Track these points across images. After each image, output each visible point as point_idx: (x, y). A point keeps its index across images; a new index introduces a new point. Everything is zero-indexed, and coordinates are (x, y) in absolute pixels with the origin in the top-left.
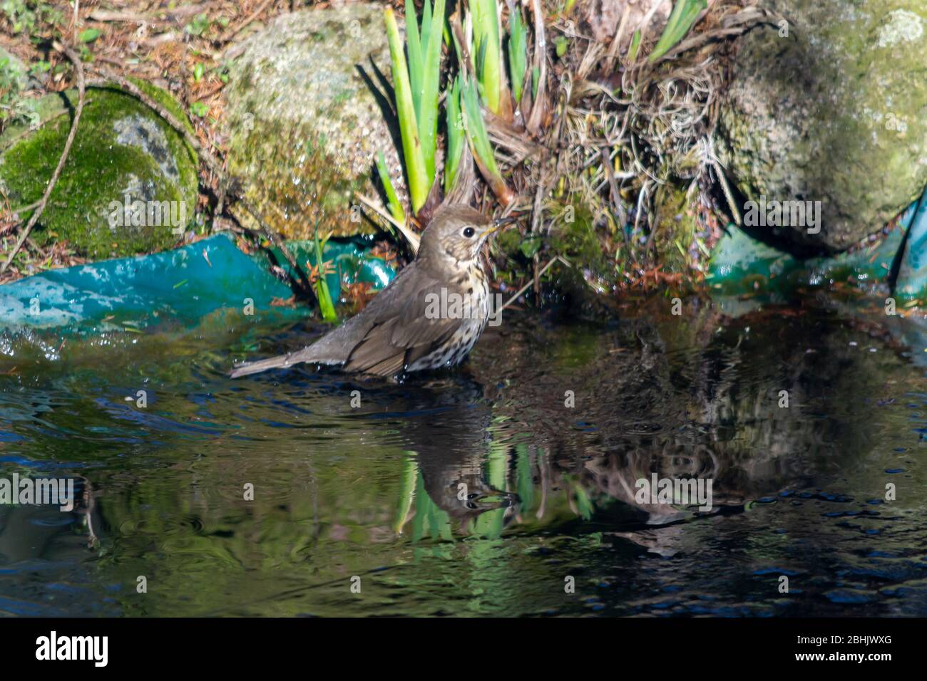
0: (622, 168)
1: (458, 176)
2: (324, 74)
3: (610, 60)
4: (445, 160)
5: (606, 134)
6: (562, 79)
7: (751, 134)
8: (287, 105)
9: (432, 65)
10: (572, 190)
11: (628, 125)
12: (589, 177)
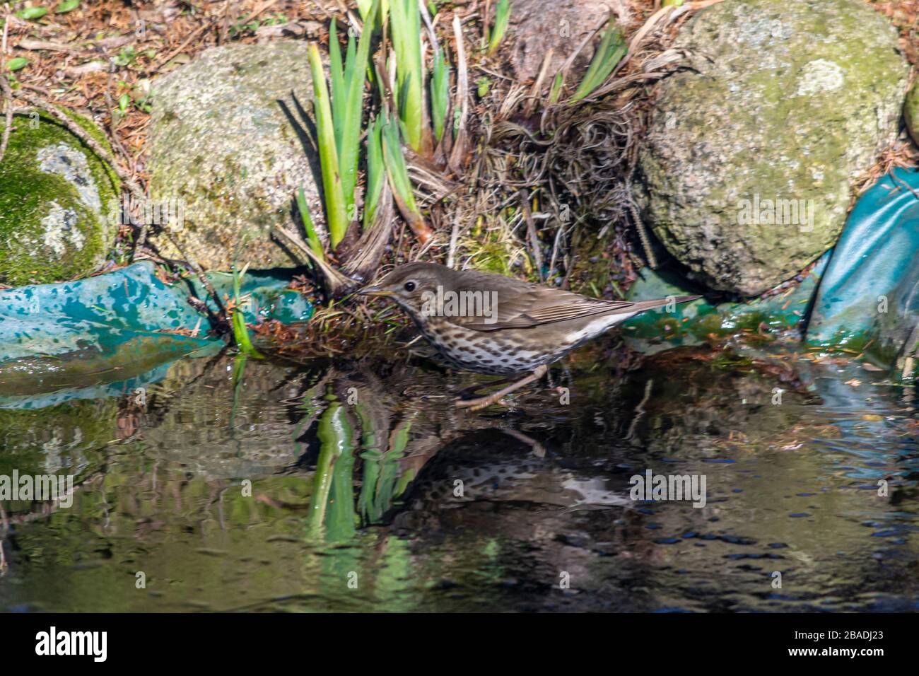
0: (540, 210)
1: (376, 213)
2: (248, 108)
3: (531, 101)
4: (364, 197)
5: (525, 176)
6: (483, 119)
7: (668, 178)
8: (210, 138)
9: (354, 103)
10: (489, 229)
11: (547, 167)
12: (508, 216)
